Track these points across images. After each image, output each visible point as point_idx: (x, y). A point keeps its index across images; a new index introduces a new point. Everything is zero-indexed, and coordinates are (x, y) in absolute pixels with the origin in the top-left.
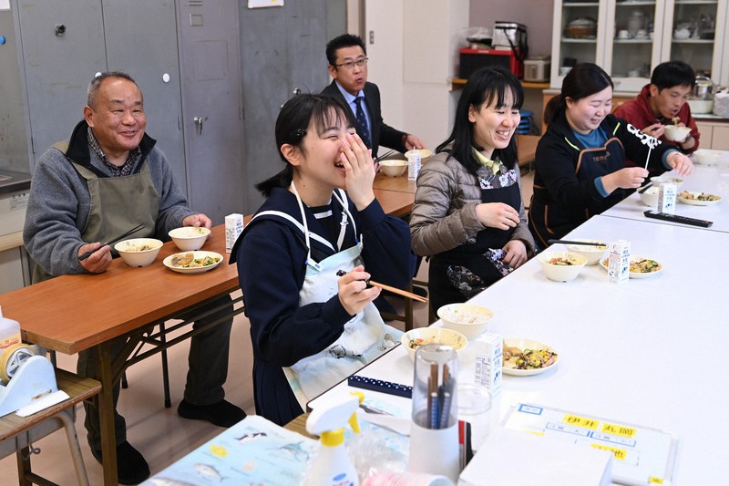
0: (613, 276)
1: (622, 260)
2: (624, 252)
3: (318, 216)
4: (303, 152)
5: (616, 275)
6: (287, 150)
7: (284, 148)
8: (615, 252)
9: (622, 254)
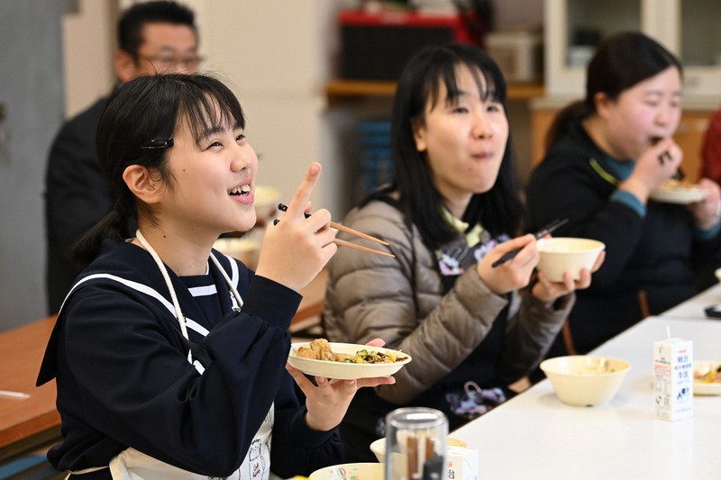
0: (662, 404)
1: (675, 374)
2: (680, 359)
3: (196, 292)
4: (167, 177)
5: (667, 402)
6: (135, 177)
7: (129, 173)
8: (663, 361)
9: (675, 363)
